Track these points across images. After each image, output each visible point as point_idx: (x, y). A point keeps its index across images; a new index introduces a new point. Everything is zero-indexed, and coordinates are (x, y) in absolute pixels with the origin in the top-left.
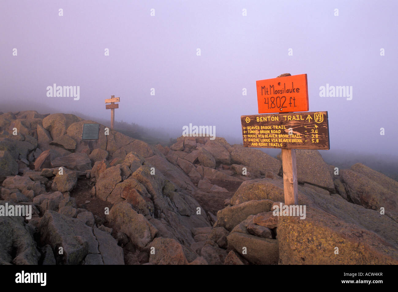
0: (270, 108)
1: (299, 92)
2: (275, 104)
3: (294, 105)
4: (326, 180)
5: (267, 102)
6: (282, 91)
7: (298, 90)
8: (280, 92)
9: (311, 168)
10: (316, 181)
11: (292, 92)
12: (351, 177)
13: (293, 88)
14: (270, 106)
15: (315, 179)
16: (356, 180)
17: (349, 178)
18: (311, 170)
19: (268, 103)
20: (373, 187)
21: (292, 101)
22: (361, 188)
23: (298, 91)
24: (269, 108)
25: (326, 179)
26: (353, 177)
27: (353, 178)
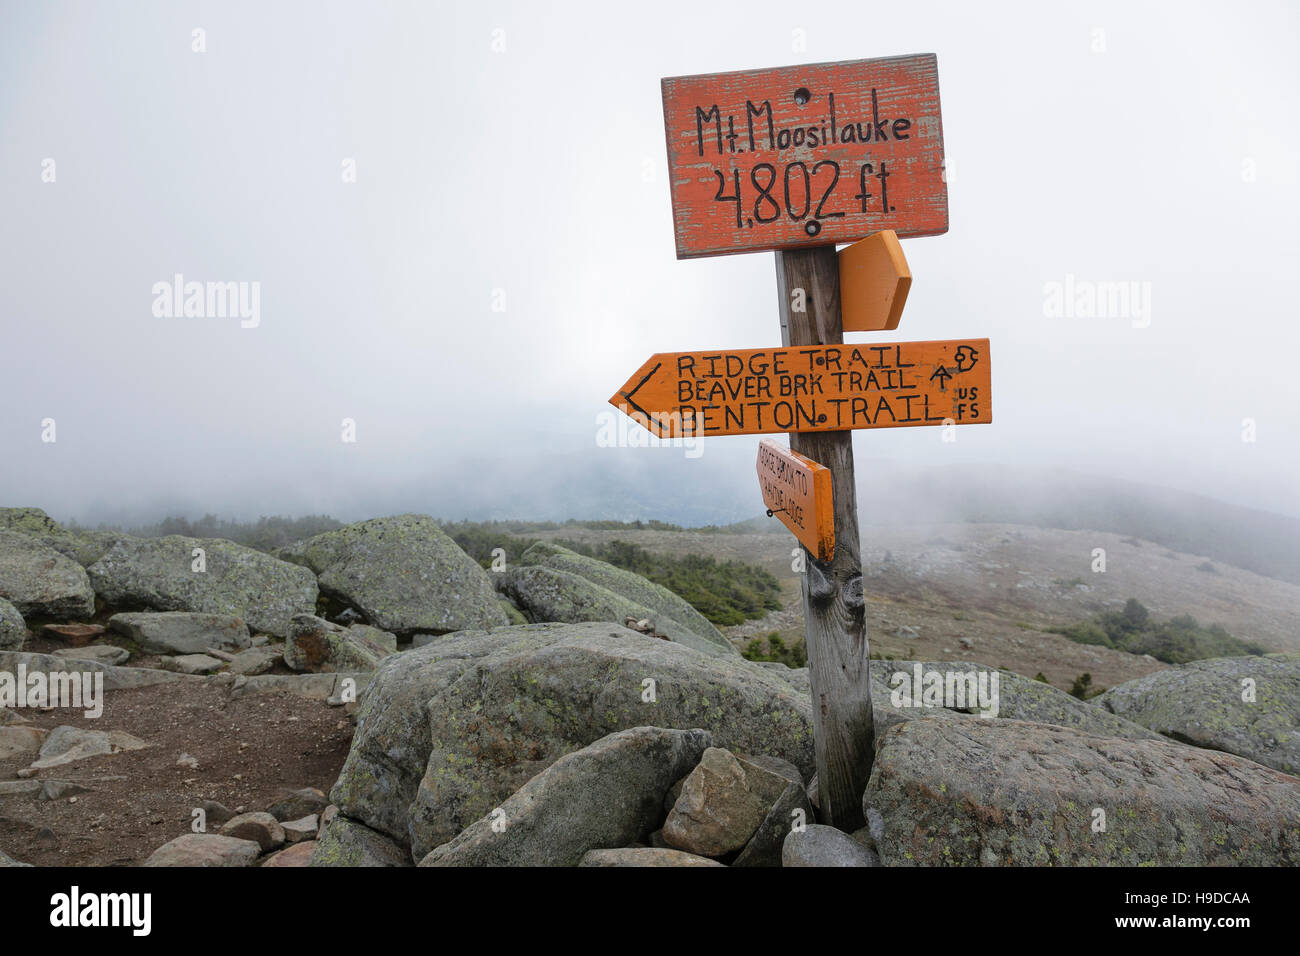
0: (750, 221)
1: (907, 136)
2: (780, 200)
3: (885, 201)
4: (482, 609)
5: (729, 191)
6: (819, 135)
7: (902, 128)
8: (808, 139)
9: (427, 579)
10: (452, 618)
11: (873, 136)
12: (542, 585)
13: (876, 120)
14: (747, 213)
15: (449, 612)
16: (559, 593)
17: (537, 591)
18: (429, 585)
19: (737, 198)
20: (606, 604)
21: (872, 182)
22: (577, 613)
23: (900, 133)
24: (745, 226)
25: (484, 607)
26: (549, 585)
27: (551, 588)
